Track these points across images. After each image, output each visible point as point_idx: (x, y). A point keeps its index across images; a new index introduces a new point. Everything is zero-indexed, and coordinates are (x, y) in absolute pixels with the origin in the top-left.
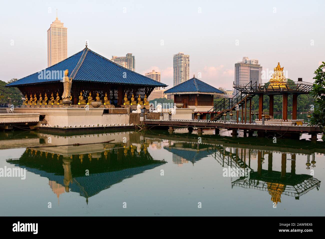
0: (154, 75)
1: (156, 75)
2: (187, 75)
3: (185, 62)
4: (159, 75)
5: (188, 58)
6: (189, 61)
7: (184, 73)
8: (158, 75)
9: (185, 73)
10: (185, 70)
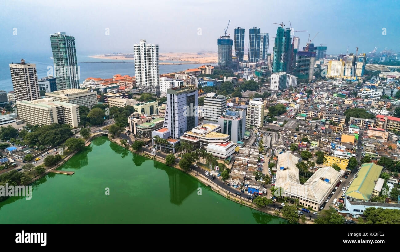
0: (26, 69)
1: (28, 69)
2: (74, 62)
3: (70, 46)
4: (34, 68)
5: (73, 40)
6: (74, 44)
7: (70, 61)
8: (32, 68)
9: (72, 61)
10: (71, 57)
